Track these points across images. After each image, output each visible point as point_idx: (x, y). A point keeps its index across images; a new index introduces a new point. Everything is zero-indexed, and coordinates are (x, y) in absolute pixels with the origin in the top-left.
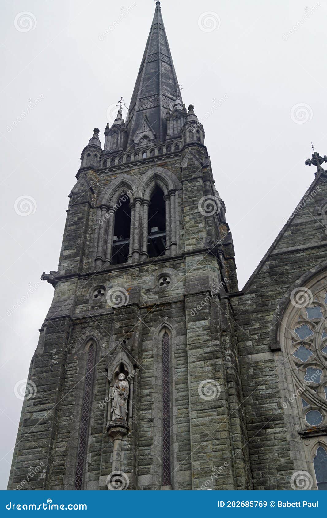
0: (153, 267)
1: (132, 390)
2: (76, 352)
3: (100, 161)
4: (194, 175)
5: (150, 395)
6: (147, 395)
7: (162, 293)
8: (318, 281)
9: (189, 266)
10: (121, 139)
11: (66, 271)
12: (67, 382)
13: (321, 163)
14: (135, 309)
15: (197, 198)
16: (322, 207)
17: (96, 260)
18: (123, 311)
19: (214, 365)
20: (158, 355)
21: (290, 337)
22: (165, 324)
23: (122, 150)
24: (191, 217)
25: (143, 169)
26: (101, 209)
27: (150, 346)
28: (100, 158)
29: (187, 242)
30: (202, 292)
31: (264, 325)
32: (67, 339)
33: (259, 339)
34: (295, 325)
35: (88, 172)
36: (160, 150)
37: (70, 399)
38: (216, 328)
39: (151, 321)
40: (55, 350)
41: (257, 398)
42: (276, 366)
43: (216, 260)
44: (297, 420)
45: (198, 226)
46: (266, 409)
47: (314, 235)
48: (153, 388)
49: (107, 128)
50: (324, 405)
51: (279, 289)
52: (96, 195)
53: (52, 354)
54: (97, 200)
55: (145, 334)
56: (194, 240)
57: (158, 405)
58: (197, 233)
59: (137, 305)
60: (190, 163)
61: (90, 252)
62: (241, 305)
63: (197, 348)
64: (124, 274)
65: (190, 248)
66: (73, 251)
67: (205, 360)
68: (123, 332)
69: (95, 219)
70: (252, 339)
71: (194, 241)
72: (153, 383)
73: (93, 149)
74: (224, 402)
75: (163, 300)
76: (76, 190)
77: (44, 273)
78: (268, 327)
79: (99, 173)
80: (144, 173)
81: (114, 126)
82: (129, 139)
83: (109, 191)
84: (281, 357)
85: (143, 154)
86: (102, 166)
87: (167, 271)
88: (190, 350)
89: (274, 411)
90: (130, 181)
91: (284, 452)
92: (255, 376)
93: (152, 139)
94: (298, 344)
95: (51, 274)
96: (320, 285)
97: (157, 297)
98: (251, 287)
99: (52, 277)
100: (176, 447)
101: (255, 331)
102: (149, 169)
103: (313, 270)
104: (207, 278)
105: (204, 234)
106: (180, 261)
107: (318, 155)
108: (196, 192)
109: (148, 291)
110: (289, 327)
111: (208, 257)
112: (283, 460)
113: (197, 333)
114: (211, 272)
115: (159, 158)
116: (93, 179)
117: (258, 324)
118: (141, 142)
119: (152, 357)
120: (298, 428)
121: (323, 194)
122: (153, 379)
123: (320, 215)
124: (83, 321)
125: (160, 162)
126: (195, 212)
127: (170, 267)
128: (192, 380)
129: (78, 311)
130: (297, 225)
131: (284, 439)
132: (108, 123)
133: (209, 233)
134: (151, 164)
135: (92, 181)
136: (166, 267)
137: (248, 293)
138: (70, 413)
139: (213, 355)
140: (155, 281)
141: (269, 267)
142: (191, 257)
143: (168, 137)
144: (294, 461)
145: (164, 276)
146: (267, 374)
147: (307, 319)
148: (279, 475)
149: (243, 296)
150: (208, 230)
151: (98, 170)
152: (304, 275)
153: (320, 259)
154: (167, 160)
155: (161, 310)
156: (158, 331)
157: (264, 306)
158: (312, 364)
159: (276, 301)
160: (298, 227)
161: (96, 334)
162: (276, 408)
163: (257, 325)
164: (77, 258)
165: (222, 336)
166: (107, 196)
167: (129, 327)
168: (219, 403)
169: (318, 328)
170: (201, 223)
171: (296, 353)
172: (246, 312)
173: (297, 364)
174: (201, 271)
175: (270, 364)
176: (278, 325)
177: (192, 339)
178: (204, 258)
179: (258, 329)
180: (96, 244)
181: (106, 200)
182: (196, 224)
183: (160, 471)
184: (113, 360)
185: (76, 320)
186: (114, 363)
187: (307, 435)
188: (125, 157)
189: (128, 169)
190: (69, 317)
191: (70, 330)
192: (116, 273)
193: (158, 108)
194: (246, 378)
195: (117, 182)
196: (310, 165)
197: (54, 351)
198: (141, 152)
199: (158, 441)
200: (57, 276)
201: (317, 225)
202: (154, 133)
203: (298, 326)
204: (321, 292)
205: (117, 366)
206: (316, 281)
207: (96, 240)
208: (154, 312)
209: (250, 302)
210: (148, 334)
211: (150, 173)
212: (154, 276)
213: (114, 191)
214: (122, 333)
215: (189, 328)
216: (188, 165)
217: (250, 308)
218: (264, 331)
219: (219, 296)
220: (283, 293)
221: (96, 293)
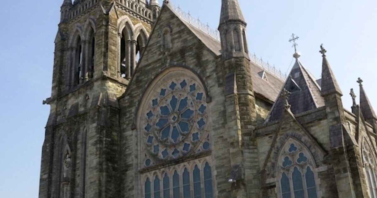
0: (84, 90)
2: (56, 143)
3: (69, 14)
4: (101, 23)
5: (79, 163)
7: (85, 106)
8: (157, 83)
9: (95, 89)
12: (54, 159)
14: (73, 119)
15: (101, 41)
16: (162, 31)
17: (67, 86)
18: (69, 121)
19: (97, 148)
20: (82, 142)
21: (144, 119)
22: (85, 125)
24: (98, 55)
25: (85, 18)
26: (69, 50)
27: (80, 138)
28: (69, 12)
30: (95, 107)
31: (131, 115)
32: (53, 137)
34: (146, 111)
35: (62, 25)
39: (80, 124)
40: (48, 144)
41: (125, 156)
42: (133, 138)
44: (139, 165)
45: (100, 61)
46: (128, 161)
47: (155, 53)
48: (80, 160)
50: (151, 156)
51: (138, 92)
52: (66, 41)
53: (47, 147)
54: (67, 44)
57: (81, 168)
58: (99, 66)
59: (74, 116)
61: (64, 81)
62: (124, 103)
64: (73, 95)
65: (96, 77)
66: (55, 84)
67: (94, 145)
69: (66, 58)
70: (126, 124)
71: (97, 72)
72: (80, 157)
74: (98, 166)
75: (85, 111)
77: (44, 101)
79: (67, 25)
80: (86, 21)
83: (72, 37)
84: (136, 132)
86: (69, 17)
87: (88, 92)
89: (130, 162)
91: (131, 182)
92: (125, 144)
94: (146, 122)
95: (47, 100)
96: (157, 85)
97: (84, 109)
98: (128, 92)
99: (48, 102)
101: (127, 119)
103: (153, 77)
106: (93, 86)
109: (81, 105)
110: (143, 114)
111: (103, 82)
112: (131, 186)
113: (92, 131)
114: (103, 91)
115: (91, 9)
116: (65, 30)
117: (129, 115)
119: (80, 144)
120: (139, 169)
122: (80, 155)
124: (59, 126)
125: (92, 11)
127: (89, 90)
129: (58, 120)
133: (106, 64)
137: (127, 96)
139: (96, 143)
140: (84, 99)
142: (96, 82)
144: (134, 186)
145: (88, 95)
146: (130, 143)
148: (129, 193)
149: (125, 98)
150: (106, 62)
151: (67, 23)
152: (149, 81)
153: (157, 69)
155: (84, 117)
156: (83, 129)
157: (132, 103)
159: (137, 100)
160: (150, 48)
162: (131, 160)
164: (56, 88)
165: (101, 131)
166: (71, 41)
167: (71, 130)
168: (96, 167)
169: (154, 112)
170: (101, 59)
171: (145, 128)
172: (125, 108)
173: (144, 134)
174: (99, 91)
175: (131, 137)
176: (136, 114)
177: (90, 134)
178: (101, 83)
180: (66, 76)
181: (70, 44)
184: (64, 149)
185: (57, 125)
189: (79, 19)
190: (52, 125)
191: (54, 132)
192: (70, 95)
195: (75, 30)
199: (81, 185)
200: (50, 100)
201: (158, 45)
203: (148, 111)
207: (66, 73)
208: (82, 118)
209: (127, 101)
210: (79, 131)
212: (84, 95)
213: (74, 36)
216: (99, 16)
217: (127, 105)
218: (130, 118)
219: (104, 106)
220: (139, 95)
221: (65, 108)
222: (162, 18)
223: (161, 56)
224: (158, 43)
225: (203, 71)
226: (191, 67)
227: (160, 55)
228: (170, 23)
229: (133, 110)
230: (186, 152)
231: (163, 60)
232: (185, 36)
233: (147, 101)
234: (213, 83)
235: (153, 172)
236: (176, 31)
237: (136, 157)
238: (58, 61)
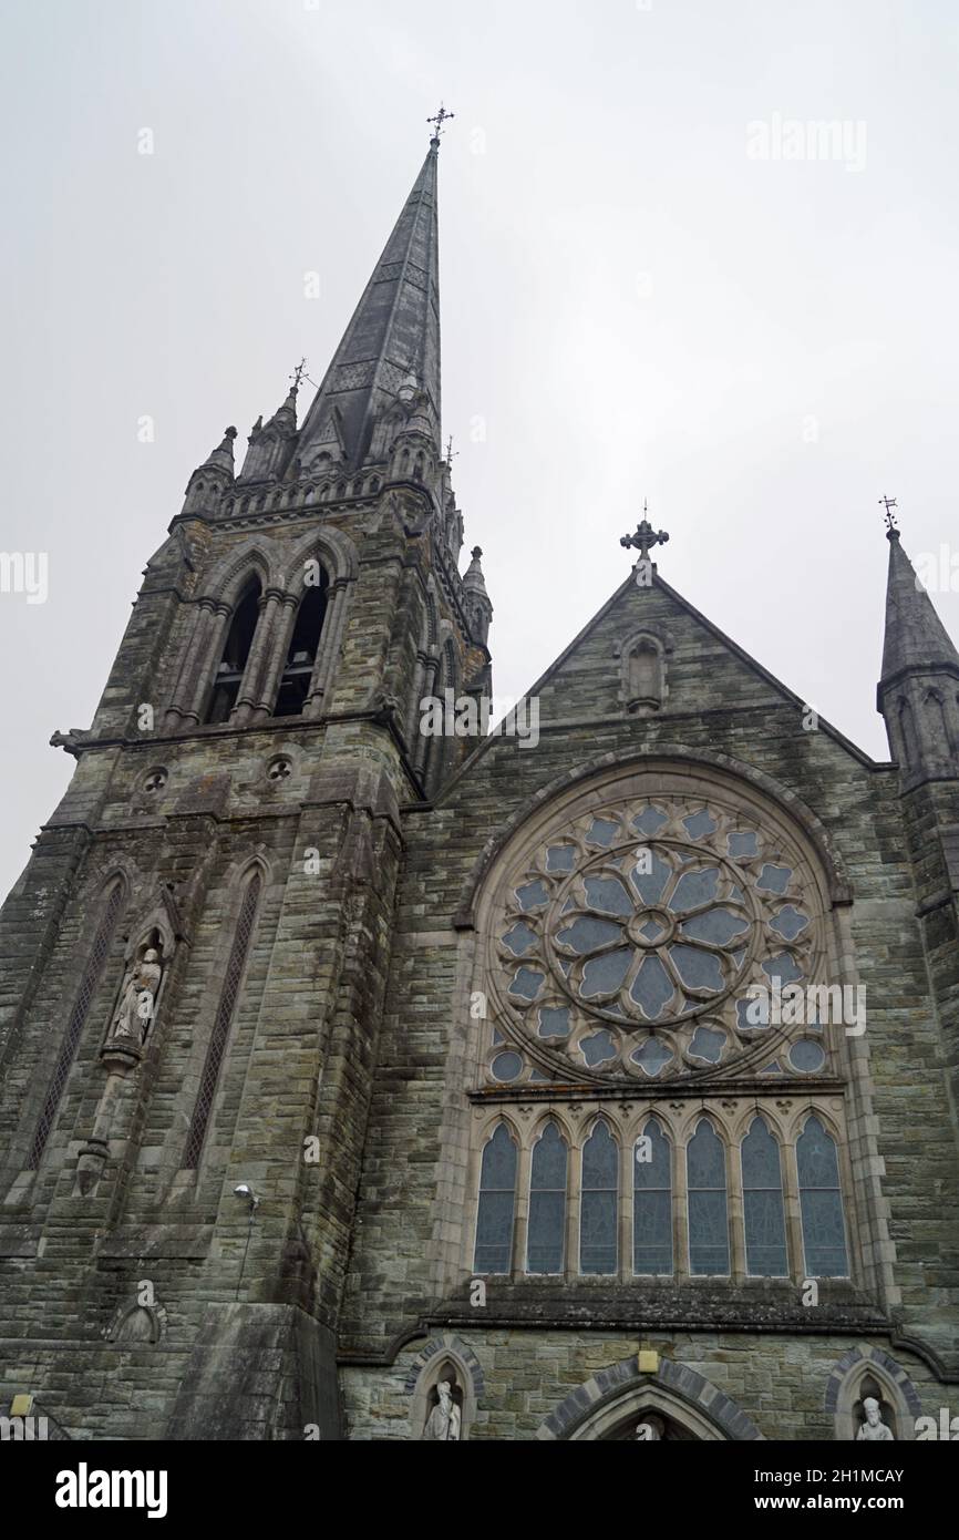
0: (265, 739)
1: (163, 984)
2: (85, 898)
3: (222, 500)
4: (387, 553)
5: (197, 995)
6: (192, 996)
7: (267, 794)
8: (582, 796)
9: (329, 744)
10: (277, 456)
11: (102, 731)
12: (56, 955)
13: (650, 546)
14: (207, 822)
15: (378, 603)
16: (626, 641)
17: (168, 712)
18: (184, 825)
19: (320, 950)
20: (230, 919)
21: (503, 905)
22: (259, 860)
23: (273, 481)
24: (359, 641)
25: (300, 527)
26: (201, 606)
27: (219, 900)
28: (223, 494)
29: (338, 694)
30: (335, 802)
31: (454, 876)
32: (74, 870)
33: (440, 902)
34: (518, 880)
35: (190, 523)
36: (341, 488)
37: (55, 987)
38: (342, 876)
39: (234, 850)
40: (44, 890)
41: (406, 1018)
42: (456, 960)
43: (385, 736)
44: (471, 1068)
45: (365, 662)
46: (419, 1042)
47: (594, 699)
48: (205, 983)
49: (257, 427)
50: (530, 1044)
51: (502, 806)
52: (196, 575)
53: (36, 898)
54: (197, 586)
55: (216, 874)
56: (353, 690)
57: (208, 1016)
58: (360, 676)
59: (212, 814)
60: (384, 526)
61: (160, 694)
62: (424, 830)
63: (297, 912)
64: (208, 747)
65: (338, 708)
66: (124, 692)
67: (307, 937)
68: (175, 866)
69: (184, 626)
70: (426, 902)
71: (350, 693)
72: (210, 972)
73: (210, 475)
74: (319, 1024)
75: (266, 809)
76: (158, 562)
77: (57, 732)
78: (462, 880)
79: (212, 528)
80: (298, 537)
81: (271, 424)
82: (295, 456)
83: (224, 569)
84: (472, 943)
85: (307, 494)
86: (223, 511)
87: (289, 749)
88: (286, 915)
89: (431, 1047)
90: (267, 552)
91: (429, 1128)
92: (414, 974)
93: (337, 460)
94: (514, 918)
95: (71, 735)
96: (584, 803)
97: (258, 802)
98: (451, 796)
99: (72, 742)
100: (220, 1098)
101: (435, 885)
102: (309, 529)
103: (575, 773)
104: (356, 772)
105: (372, 682)
106: (317, 733)
107: (649, 527)
108: (381, 590)
109: (243, 787)
110: (504, 885)
111: (370, 730)
112: (423, 1142)
113: (306, 883)
114: (368, 761)
115: (334, 506)
116: (199, 539)
117: (445, 873)
118: (316, 466)
119: (219, 922)
120: (469, 1083)
121: (635, 613)
122: (211, 964)
123: (617, 657)
124: (110, 836)
125: (334, 515)
126: (369, 631)
127: (295, 743)
128: (274, 975)
129: (107, 814)
130: (568, 675)
131: (435, 1103)
132: (261, 417)
133: (387, 680)
134: (316, 518)
135: (194, 545)
136: (288, 741)
137: (443, 808)
138: (49, 1015)
139: (323, 930)
140: (261, 770)
141: (494, 758)
142: (338, 726)
143: (368, 460)
144: (443, 1146)
145: (281, 760)
146: (438, 973)
147: (545, 870)
148: (408, 1169)
149: (432, 813)
150: (388, 672)
151: (212, 522)
152: (556, 781)
153: (594, 751)
154: (347, 513)
155: (257, 829)
156: (243, 871)
157: (464, 836)
158: (530, 961)
159: (491, 830)
160: (569, 679)
161: (130, 865)
162: (438, 1041)
163: (443, 875)
164: (127, 707)
165: (351, 892)
166: (217, 580)
167: (188, 860)
168: (310, 1025)
169: (559, 890)
170: (372, 655)
171: (506, 938)
172: (429, 846)
173: (502, 959)
174: (349, 756)
175: (447, 955)
176: (481, 877)
177: (293, 894)
178: (361, 731)
179: (443, 882)
180: (174, 680)
181: (214, 588)
182: (364, 658)
183: (183, 1142)
184: (141, 922)
185: (99, 833)
186: (143, 927)
187: (480, 1099)
188: (270, 498)
189: (269, 525)
190: (83, 826)
191: (84, 852)
192: (194, 745)
193: (367, 390)
194: (396, 977)
195: (242, 550)
196: (628, 547)
197: (43, 892)
198: (302, 491)
199: (192, 1087)
200: (83, 739)
201: (607, 678)
202: (343, 449)
203: (524, 882)
204: (584, 818)
205: (146, 934)
206: (578, 795)
207: (177, 671)
208: (244, 831)
209: (440, 826)
210: (221, 875)
211: (310, 538)
212: (262, 757)
213: (235, 569)
214: (171, 869)
215: (294, 871)
216: (379, 530)
217: (439, 839)
218: (452, 887)
219: (369, 811)
220: (506, 814)
221: (151, 781)
222: (630, 606)
223: (619, 715)
224: (607, 673)
225: (814, 800)
226: (756, 774)
227: (613, 709)
228: (663, 625)
229: (471, 861)
230: (706, 1061)
231: (628, 728)
232: (729, 676)
233: (529, 845)
234: (859, 846)
235: (539, 1108)
236: (689, 654)
237: (464, 1033)
238: (151, 624)
